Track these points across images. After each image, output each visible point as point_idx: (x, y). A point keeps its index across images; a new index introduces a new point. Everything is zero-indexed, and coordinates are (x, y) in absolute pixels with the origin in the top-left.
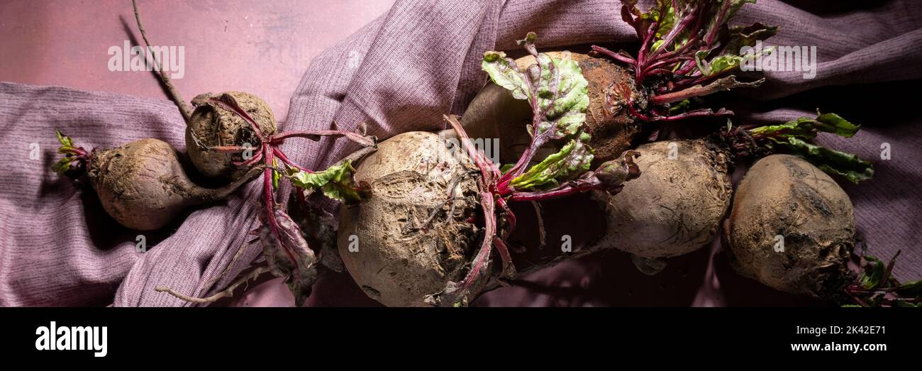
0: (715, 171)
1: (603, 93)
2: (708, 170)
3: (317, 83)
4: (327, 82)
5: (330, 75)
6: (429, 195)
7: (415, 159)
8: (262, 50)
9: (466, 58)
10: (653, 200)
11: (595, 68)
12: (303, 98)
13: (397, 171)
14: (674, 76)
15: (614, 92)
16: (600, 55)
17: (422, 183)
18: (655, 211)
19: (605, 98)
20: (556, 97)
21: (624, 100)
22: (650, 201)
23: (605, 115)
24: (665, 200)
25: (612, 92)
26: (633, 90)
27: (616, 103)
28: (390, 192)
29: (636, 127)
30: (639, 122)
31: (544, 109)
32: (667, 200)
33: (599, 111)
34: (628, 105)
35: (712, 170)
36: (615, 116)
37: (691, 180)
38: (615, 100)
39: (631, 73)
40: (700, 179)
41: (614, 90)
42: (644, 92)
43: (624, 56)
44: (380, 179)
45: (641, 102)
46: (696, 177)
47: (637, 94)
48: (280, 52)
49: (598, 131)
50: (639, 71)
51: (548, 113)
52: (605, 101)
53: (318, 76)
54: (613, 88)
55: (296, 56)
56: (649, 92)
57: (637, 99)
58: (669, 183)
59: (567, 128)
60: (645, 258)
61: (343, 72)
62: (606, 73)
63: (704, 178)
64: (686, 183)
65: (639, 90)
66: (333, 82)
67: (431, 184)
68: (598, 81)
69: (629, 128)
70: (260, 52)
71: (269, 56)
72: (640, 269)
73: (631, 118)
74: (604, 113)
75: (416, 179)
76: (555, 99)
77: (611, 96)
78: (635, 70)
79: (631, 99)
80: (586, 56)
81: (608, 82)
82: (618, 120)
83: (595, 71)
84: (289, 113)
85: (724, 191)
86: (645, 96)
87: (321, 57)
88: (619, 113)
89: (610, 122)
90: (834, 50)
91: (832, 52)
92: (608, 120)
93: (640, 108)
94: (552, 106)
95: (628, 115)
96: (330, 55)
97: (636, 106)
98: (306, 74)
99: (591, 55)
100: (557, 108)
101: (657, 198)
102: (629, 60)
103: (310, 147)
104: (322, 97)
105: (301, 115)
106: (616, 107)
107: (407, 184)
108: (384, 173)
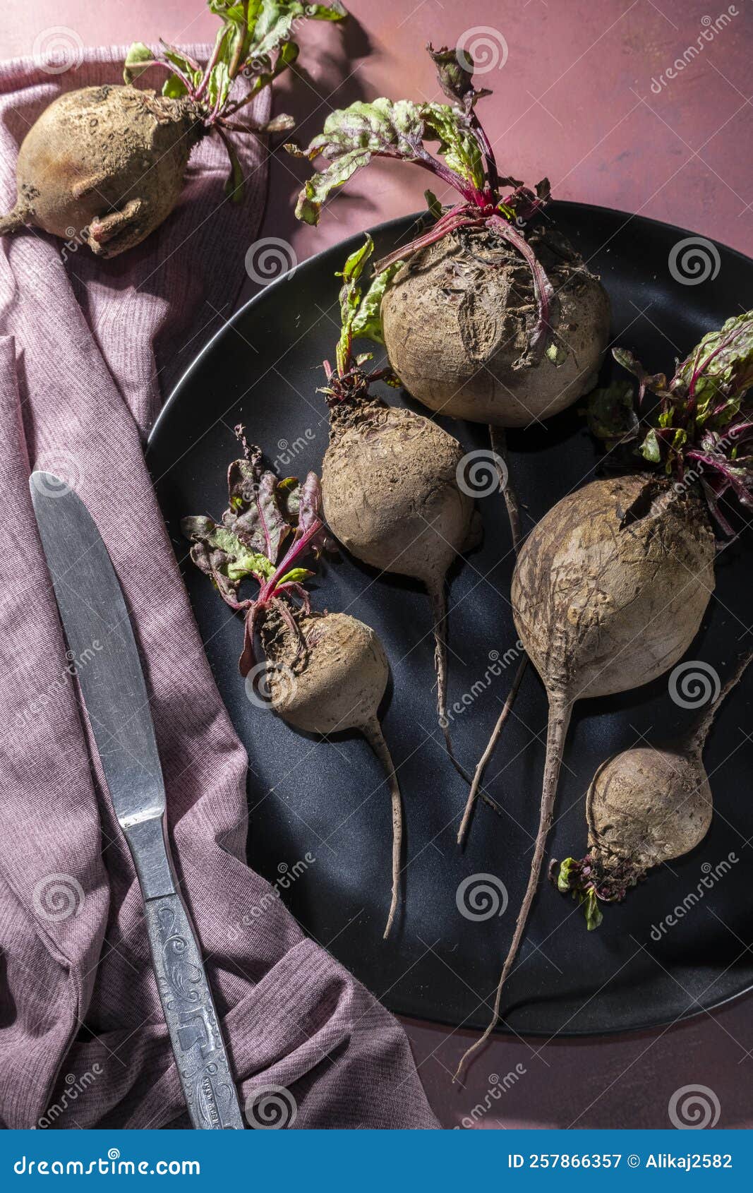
6: (493, 290)
7: (442, 307)
13: (457, 329)
17: (477, 298)
20: (369, 129)
28: (486, 340)
31: (382, 143)
44: (466, 351)
51: (388, 140)
59: (412, 119)
67: (478, 287)
75: (470, 305)
76: (371, 131)
94: (378, 134)
100: (383, 128)
107: (477, 317)
108: (459, 346)
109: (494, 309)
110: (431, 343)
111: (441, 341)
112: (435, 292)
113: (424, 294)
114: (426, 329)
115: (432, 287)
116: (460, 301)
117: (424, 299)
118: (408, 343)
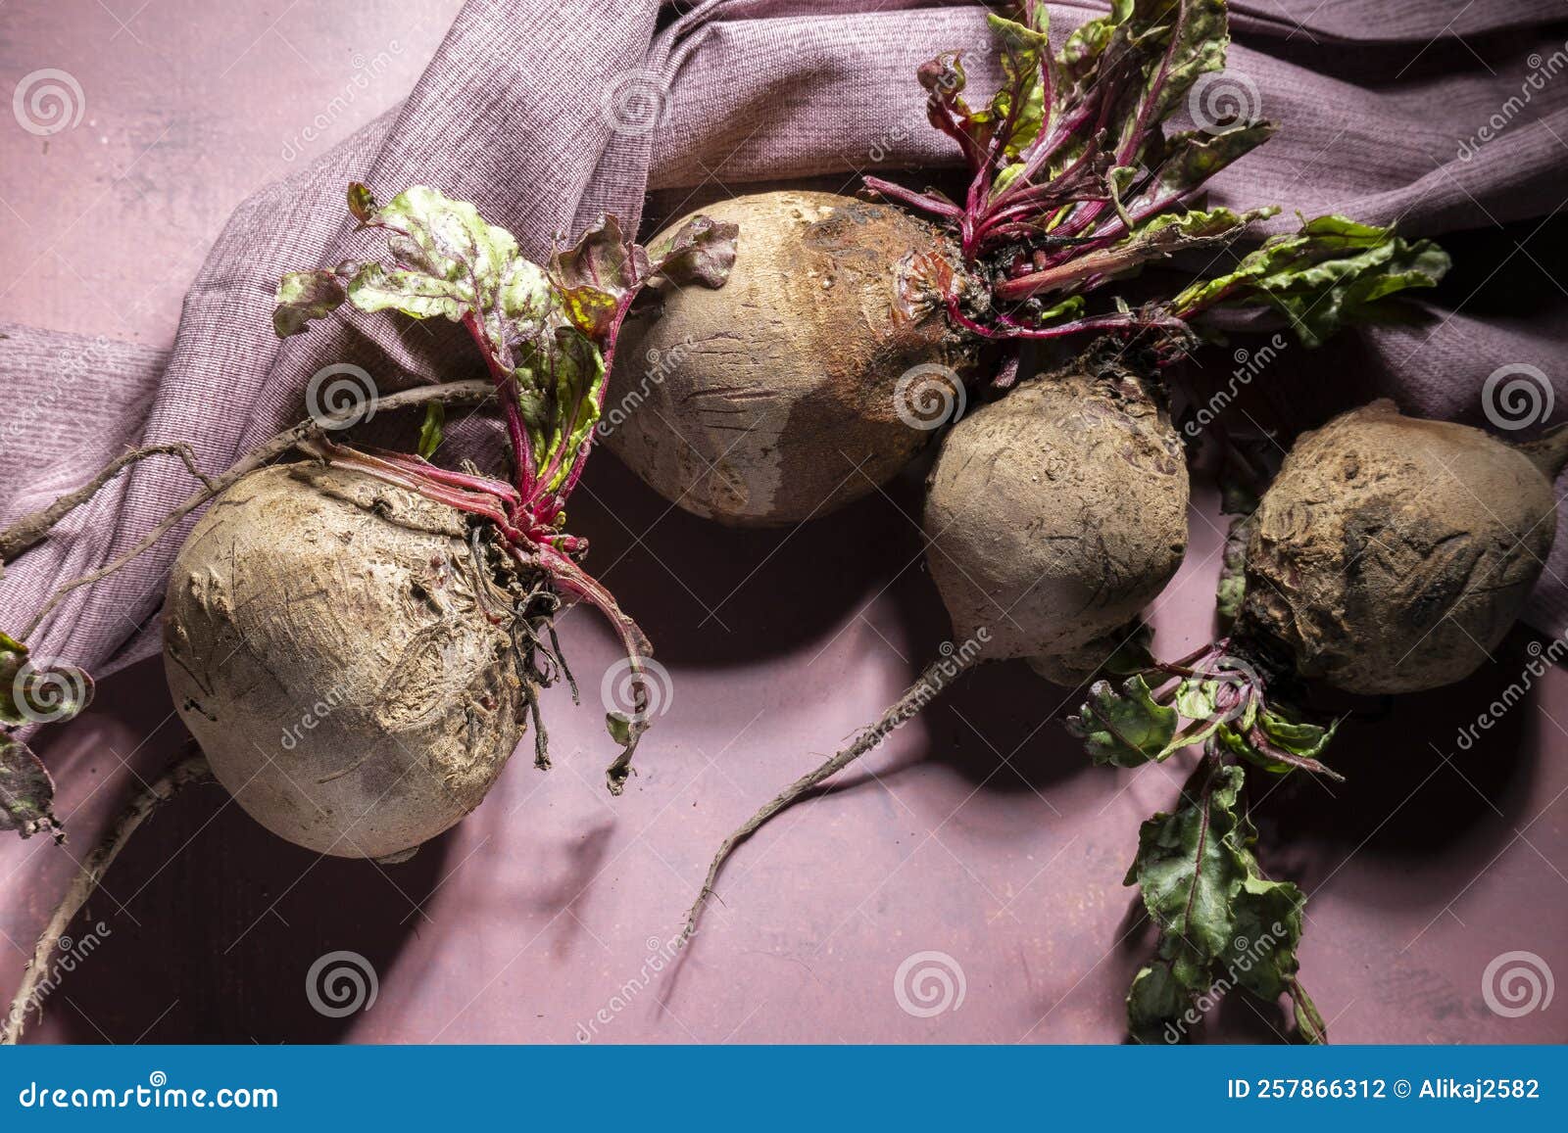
0: (1132, 420)
1: (891, 273)
2: (1118, 424)
3: (246, 261)
4: (267, 258)
5: (274, 244)
6: (470, 647)
8: (129, 196)
9: (582, 203)
10: (1029, 532)
11: (870, 221)
12: (214, 296)
14: (1049, 238)
15: (915, 273)
16: (885, 198)
17: (445, 639)
18: (1042, 554)
19: (896, 284)
21: (935, 291)
22: (1022, 536)
23: (895, 322)
24: (1055, 523)
25: (910, 272)
26: (958, 269)
27: (919, 296)
29: (966, 352)
30: (972, 342)
32: (1058, 522)
33: (883, 313)
34: (948, 302)
35: (1124, 419)
36: (918, 326)
37: (1091, 460)
38: (918, 289)
39: (952, 234)
40: (1107, 449)
41: (915, 268)
42: (981, 275)
43: (936, 200)
45: (975, 298)
46: (1098, 450)
47: (967, 280)
48: (170, 200)
49: (883, 359)
50: (969, 230)
52: (896, 291)
53: (247, 246)
54: (912, 263)
55: (206, 211)
56: (994, 275)
57: (967, 290)
58: (1046, 483)
60: (1058, 656)
61: (304, 236)
62: (897, 232)
63: (1116, 443)
64: (1080, 471)
65: (970, 272)
66: (281, 258)
67: (457, 624)
68: (879, 249)
69: (950, 355)
70: (124, 199)
71: (145, 209)
72: (1056, 681)
73: (954, 331)
74: (893, 316)
77: (907, 280)
78: (961, 230)
79: (955, 290)
80: (852, 200)
81: (902, 250)
82: (926, 333)
83: (872, 228)
84: (181, 327)
85: (1166, 452)
86: (984, 285)
87: (256, 203)
88: (928, 318)
89: (907, 337)
90: (1407, 167)
91: (1404, 170)
92: (903, 333)
93: (975, 310)
95: (948, 325)
96: (274, 199)
97: (965, 305)
98: (219, 241)
99: (865, 197)
101: (1034, 525)
102: (949, 208)
103: (227, 405)
104: (255, 292)
105: (209, 333)
106: (921, 306)
107: (427, 663)
108: (376, 683)
109: (455, 675)
110: (340, 639)
111: (357, 652)
112: (401, 577)
113: (383, 563)
114: (351, 614)
115: (401, 565)
116: (426, 623)
117: (378, 569)
118: (302, 605)
